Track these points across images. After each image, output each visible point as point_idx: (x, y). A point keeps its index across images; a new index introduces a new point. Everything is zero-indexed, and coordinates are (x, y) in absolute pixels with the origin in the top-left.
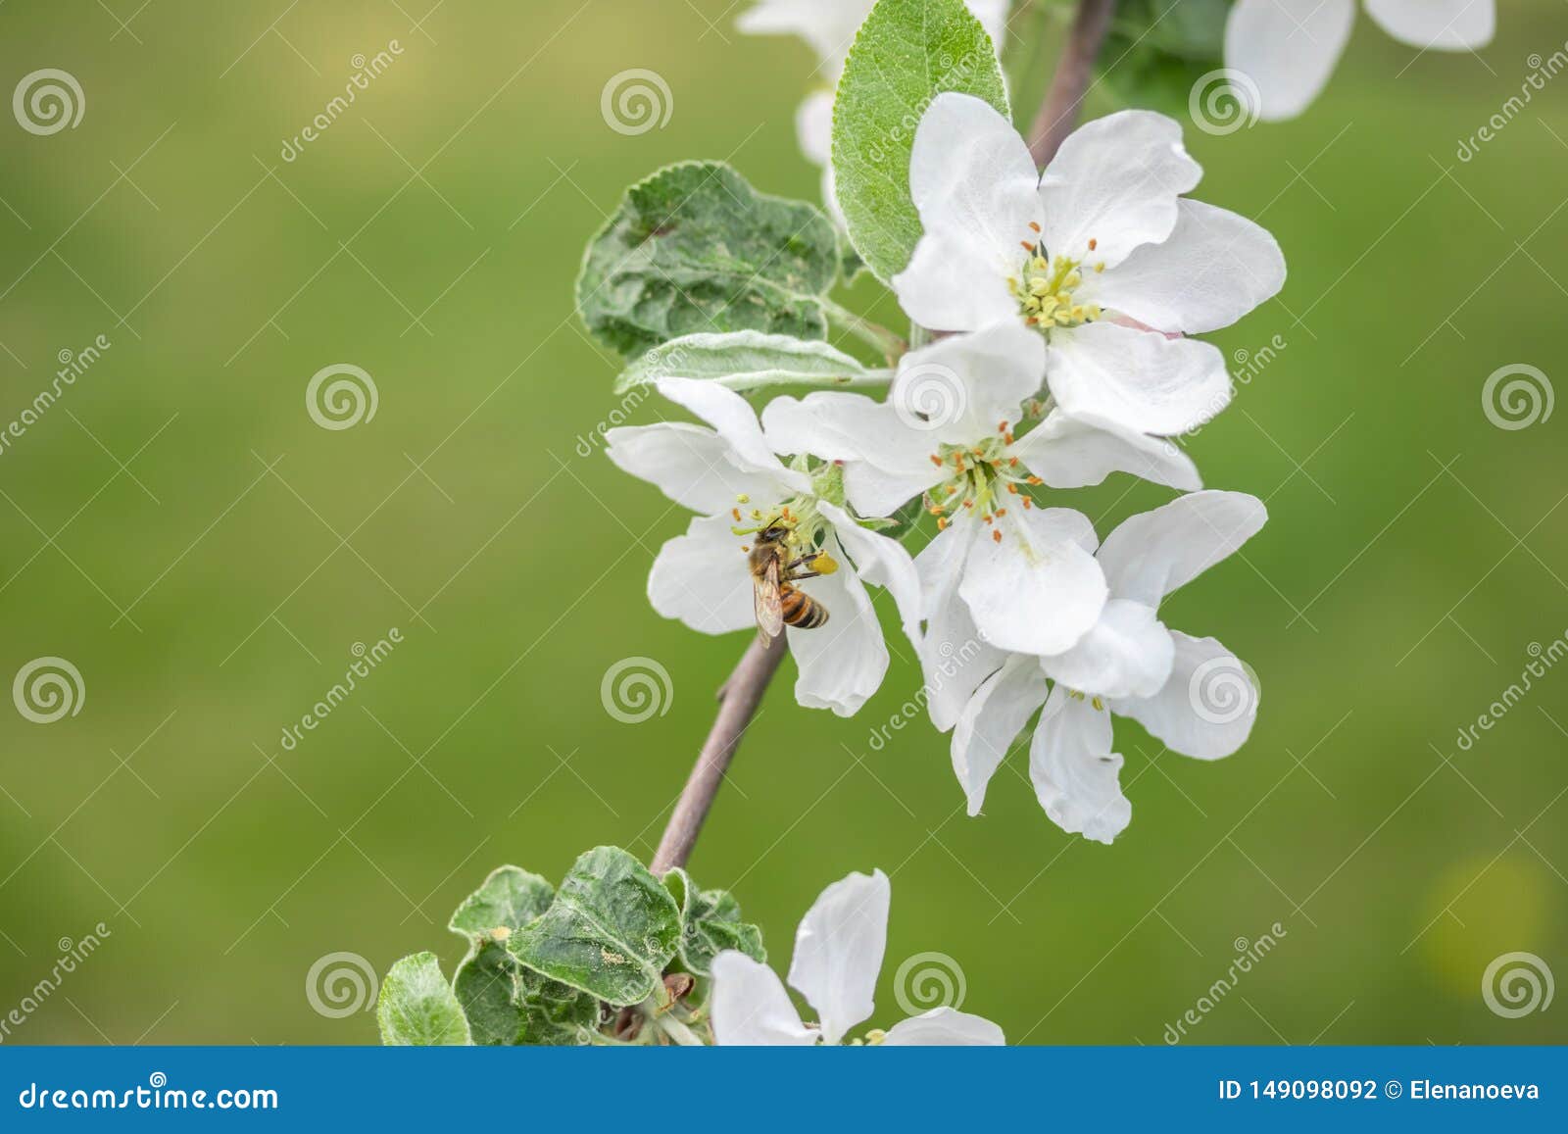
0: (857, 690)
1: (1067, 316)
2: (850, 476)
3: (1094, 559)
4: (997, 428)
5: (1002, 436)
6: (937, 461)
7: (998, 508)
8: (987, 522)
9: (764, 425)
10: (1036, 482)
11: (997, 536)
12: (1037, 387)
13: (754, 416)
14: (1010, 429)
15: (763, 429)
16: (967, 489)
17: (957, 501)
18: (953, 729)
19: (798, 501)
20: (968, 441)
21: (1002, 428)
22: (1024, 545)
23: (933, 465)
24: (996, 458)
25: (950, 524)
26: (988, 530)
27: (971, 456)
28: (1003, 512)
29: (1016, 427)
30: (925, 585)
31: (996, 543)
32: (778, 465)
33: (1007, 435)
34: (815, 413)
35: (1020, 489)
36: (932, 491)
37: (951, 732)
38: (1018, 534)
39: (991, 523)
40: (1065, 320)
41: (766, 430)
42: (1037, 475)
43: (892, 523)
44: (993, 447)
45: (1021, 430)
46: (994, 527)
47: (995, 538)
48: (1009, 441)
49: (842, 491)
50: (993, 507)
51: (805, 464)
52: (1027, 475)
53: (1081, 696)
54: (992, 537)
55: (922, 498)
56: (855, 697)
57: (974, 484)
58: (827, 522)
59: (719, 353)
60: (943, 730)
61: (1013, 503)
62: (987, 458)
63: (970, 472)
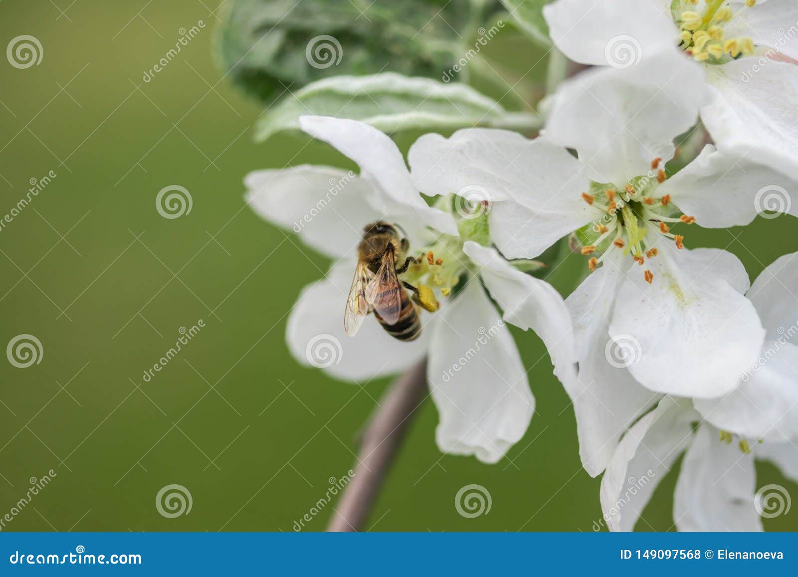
0: (501, 434)
1: (720, 50)
2: (497, 219)
3: (745, 299)
4: (650, 165)
5: (654, 174)
6: (589, 199)
7: (649, 248)
8: (637, 262)
9: (411, 163)
10: (688, 221)
11: (649, 277)
12: (692, 123)
13: (400, 156)
14: (662, 166)
15: (409, 168)
16: (616, 230)
17: (606, 242)
18: (602, 474)
19: (442, 244)
20: (617, 180)
21: (655, 165)
22: (674, 286)
23: (585, 204)
24: (647, 197)
25: (601, 264)
26: (640, 270)
27: (621, 195)
28: (654, 252)
29: (668, 165)
30: (577, 328)
31: (647, 283)
32: (422, 204)
33: (660, 171)
34: (461, 152)
35: (674, 229)
36: (579, 233)
37: (600, 477)
38: (668, 275)
39: (642, 263)
40: (718, 55)
41: (413, 169)
42: (688, 213)
43: (538, 265)
44: (644, 183)
45: (674, 166)
46: (645, 267)
47: (647, 279)
48: (661, 179)
49: (488, 233)
50: (643, 246)
51: (448, 206)
52: (679, 215)
53: (728, 437)
54: (644, 278)
55: (568, 239)
56: (500, 442)
57: (623, 224)
58: (472, 266)
59: (361, 98)
60: (594, 476)
61: (664, 244)
62: (637, 197)
63: (619, 213)
